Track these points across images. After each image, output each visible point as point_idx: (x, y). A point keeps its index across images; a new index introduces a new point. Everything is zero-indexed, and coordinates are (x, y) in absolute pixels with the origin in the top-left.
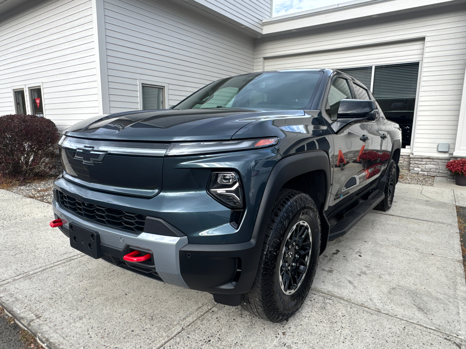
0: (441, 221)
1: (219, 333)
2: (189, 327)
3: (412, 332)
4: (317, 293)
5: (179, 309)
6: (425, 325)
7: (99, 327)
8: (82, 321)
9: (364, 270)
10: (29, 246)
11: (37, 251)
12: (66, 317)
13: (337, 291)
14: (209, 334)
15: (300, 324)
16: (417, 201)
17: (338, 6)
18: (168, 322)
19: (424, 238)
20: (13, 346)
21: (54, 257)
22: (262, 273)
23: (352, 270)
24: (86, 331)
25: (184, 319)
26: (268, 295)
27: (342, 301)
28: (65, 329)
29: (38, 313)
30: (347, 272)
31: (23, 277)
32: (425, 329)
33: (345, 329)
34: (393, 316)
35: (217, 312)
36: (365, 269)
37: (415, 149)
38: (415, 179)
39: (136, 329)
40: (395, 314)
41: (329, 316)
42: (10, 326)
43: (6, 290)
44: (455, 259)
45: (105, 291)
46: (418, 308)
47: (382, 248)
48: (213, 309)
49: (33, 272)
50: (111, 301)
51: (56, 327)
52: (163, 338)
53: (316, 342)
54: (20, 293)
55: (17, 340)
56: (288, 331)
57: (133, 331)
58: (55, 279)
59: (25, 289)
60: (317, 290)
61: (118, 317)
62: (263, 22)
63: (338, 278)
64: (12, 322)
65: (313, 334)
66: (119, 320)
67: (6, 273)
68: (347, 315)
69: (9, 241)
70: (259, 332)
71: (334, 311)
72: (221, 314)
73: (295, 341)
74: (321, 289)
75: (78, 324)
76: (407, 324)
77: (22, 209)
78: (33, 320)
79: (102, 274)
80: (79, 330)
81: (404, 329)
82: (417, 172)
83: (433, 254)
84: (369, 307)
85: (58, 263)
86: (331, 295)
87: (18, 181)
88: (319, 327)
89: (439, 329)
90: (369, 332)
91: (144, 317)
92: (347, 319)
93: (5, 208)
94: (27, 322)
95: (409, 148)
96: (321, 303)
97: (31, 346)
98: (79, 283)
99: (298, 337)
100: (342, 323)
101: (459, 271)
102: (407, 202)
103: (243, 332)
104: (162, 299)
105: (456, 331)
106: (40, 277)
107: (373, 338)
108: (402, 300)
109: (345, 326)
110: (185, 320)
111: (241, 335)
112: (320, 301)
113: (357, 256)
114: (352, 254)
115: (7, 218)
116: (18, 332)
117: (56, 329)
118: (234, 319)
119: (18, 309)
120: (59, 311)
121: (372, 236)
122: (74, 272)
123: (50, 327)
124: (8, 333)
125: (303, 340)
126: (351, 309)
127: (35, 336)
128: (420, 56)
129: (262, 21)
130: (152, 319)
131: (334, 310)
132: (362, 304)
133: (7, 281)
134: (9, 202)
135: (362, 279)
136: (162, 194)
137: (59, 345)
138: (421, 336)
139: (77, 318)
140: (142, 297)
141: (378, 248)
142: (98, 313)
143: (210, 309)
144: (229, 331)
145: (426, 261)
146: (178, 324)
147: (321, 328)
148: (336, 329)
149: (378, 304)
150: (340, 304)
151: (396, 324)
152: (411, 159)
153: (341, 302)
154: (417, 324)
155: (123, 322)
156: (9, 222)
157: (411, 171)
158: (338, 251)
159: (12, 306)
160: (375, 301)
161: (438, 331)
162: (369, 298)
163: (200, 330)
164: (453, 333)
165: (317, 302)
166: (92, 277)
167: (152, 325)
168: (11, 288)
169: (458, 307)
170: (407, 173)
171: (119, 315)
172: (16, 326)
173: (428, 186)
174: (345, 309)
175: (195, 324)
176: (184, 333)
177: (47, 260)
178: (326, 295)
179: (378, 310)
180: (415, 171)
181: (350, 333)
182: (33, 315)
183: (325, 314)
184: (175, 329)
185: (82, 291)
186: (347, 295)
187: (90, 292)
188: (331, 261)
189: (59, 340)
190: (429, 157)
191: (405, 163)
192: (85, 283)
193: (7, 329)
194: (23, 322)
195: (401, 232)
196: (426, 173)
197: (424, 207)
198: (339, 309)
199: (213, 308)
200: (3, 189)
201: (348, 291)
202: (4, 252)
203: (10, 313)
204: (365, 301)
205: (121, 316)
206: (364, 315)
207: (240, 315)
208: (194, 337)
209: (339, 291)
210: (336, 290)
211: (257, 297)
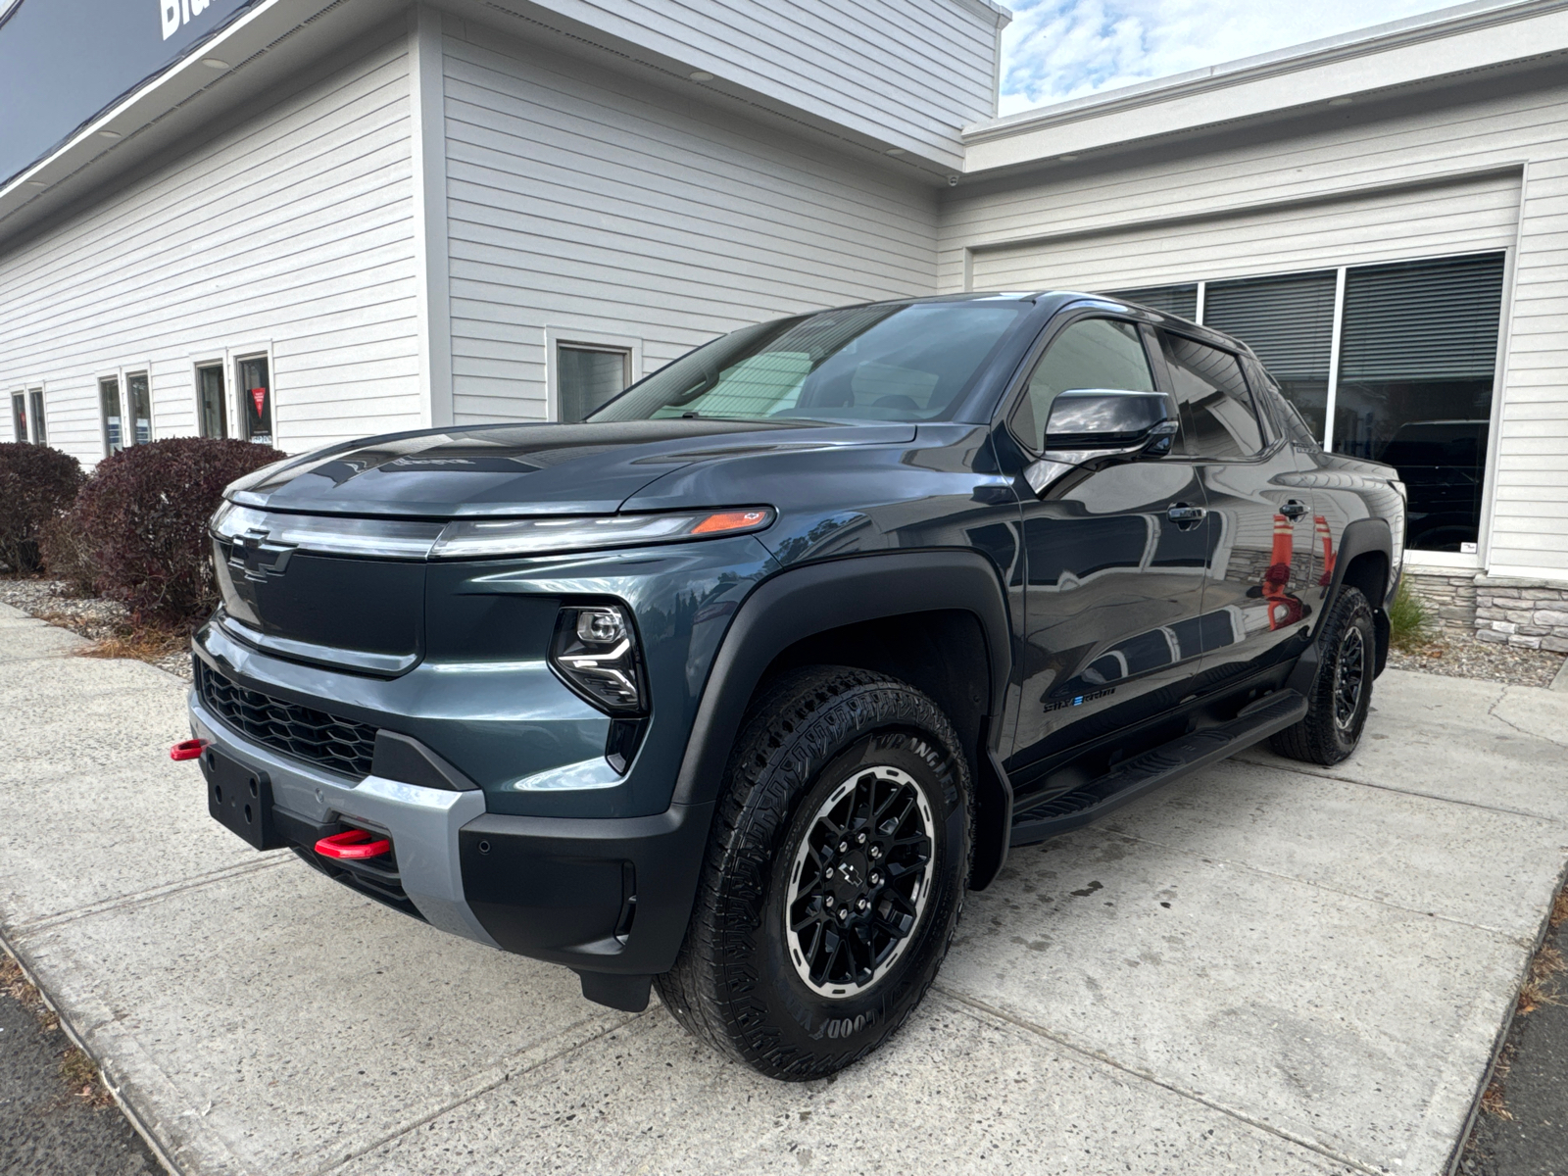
0: (1521, 806)
1: (607, 1100)
2: (527, 1075)
3: (1230, 1145)
4: (965, 1007)
5: (518, 1023)
6: (1283, 1131)
7: (272, 1056)
8: (234, 1037)
9: (1156, 950)
10: (155, 824)
11: (173, 837)
12: (193, 1022)
13: (1032, 1007)
14: (579, 1098)
15: (868, 1093)
16: (1468, 737)
17: (1212, 71)
18: (471, 1057)
19: (1427, 859)
20: (38, 1089)
21: (214, 857)
22: (716, 917)
23: (1117, 947)
24: (235, 1064)
25: (519, 1051)
26: (735, 985)
27: (1035, 1038)
28: (178, 1054)
29: (122, 1005)
30: (1096, 951)
31: (115, 907)
32: (1279, 1141)
33: (1005, 1121)
34: (1187, 1096)
35: (626, 1039)
36: (1159, 946)
37: (1492, 556)
38: (1490, 661)
39: (373, 1069)
40: (1196, 1090)
41: (973, 1079)
42: (44, 1037)
43: (59, 939)
44: (1507, 933)
45: (324, 960)
46: (1290, 1076)
47: (1256, 885)
48: (616, 1032)
49: (144, 894)
50: (330, 987)
51: (158, 1047)
52: (439, 1099)
53: (894, 1149)
54: (93, 949)
55: (52, 1074)
56: (823, 1109)
57: (362, 1073)
58: (199, 917)
59: (108, 938)
60: (967, 999)
61: (335, 1031)
62: (965, 133)
63: (1054, 968)
64: (52, 1027)
65: (896, 1126)
66: (334, 1040)
67: (73, 892)
68: (1032, 1081)
69: (107, 806)
70: (730, 1107)
71: (993, 1065)
72: (637, 1045)
73: (829, 1140)
74: (985, 996)
75: (218, 1044)
76: (1225, 1123)
77: (172, 718)
78: (101, 1024)
79: (332, 912)
80: (215, 1059)
81: (1208, 1135)
82: (1504, 637)
83: (1431, 915)
84: (1119, 1061)
85: (221, 875)
86: (1008, 1017)
87: (182, 635)
88: (925, 1106)
89: (1327, 1146)
90: (1082, 1136)
91: (407, 1039)
92: (1029, 1089)
93: (125, 714)
94: (87, 1026)
95: (1474, 550)
96: (962, 1039)
97: (82, 1092)
98: (258, 932)
99: (843, 1130)
100: (1005, 1102)
101: (1500, 971)
102: (1424, 739)
103: (680, 1102)
104: (477, 991)
105: (1384, 1158)
106: (160, 911)
107: (1088, 1152)
108: (1244, 1048)
109: (1012, 1110)
110: (521, 1055)
111: (672, 1109)
112: (962, 1032)
113: (1157, 904)
114: (1140, 898)
115: (123, 744)
116: (62, 1052)
117: (157, 1052)
118: (669, 1064)
119: (74, 994)
120: (181, 1004)
121: (1242, 844)
122: (255, 903)
123: (141, 1045)
124: (35, 1054)
125: (857, 1141)
126: (1056, 1063)
127: (98, 1065)
128: (1507, 231)
129: (961, 130)
130: (429, 1045)
131: (997, 1060)
132: (1101, 1051)
133: (69, 915)
134: (141, 698)
135: (1137, 976)
136: (424, 667)
137: (151, 1092)
138: (1256, 1163)
139: (223, 1026)
140: (424, 983)
141: (1241, 885)
142: (282, 1019)
143: (610, 1031)
144: (641, 1096)
145: (1394, 935)
146: (499, 1063)
147: (931, 1110)
148: (977, 1117)
149: (1152, 1056)
150: (1024, 1046)
151: (1187, 1117)
152: (1479, 591)
153: (1031, 1039)
154: (1260, 1126)
155: (344, 1048)
156: (123, 754)
157: (1479, 632)
158: (1096, 885)
159: (60, 981)
160: (1150, 1046)
161: (1324, 1153)
162: (1131, 1034)
163: (555, 1086)
164: (1369, 1161)
165: (949, 1035)
166: (300, 919)
167: (423, 1062)
168: (74, 935)
169: (1432, 1086)
170: (1464, 641)
171: (339, 1027)
172: (60, 1037)
173: (1528, 685)
174: (1034, 1060)
175: (545, 1069)
176: (506, 1090)
177: (192, 865)
178: (993, 1017)
179: (1144, 1073)
180: (1493, 634)
181: (1017, 1131)
182: (106, 1009)
183: (961, 1070)
184: (483, 1078)
185: (259, 954)
186: (1063, 1020)
187: (281, 959)
188: (1058, 915)
189: (155, 1079)
190: (1547, 583)
191: (1459, 603)
192: (275, 935)
193: (36, 1042)
194: (76, 1028)
195: (1353, 837)
196: (1534, 642)
197: (1483, 758)
198: (1015, 1060)
199: (618, 1026)
200: (139, 658)
201: (1070, 1007)
202: (84, 835)
203: (51, 1000)
204: (1114, 1042)
205: (343, 1030)
206: (1089, 1083)
207: (692, 1055)
208: (529, 1103)
209: (1040, 1008)
210: (1032, 1003)
211: (705, 990)
